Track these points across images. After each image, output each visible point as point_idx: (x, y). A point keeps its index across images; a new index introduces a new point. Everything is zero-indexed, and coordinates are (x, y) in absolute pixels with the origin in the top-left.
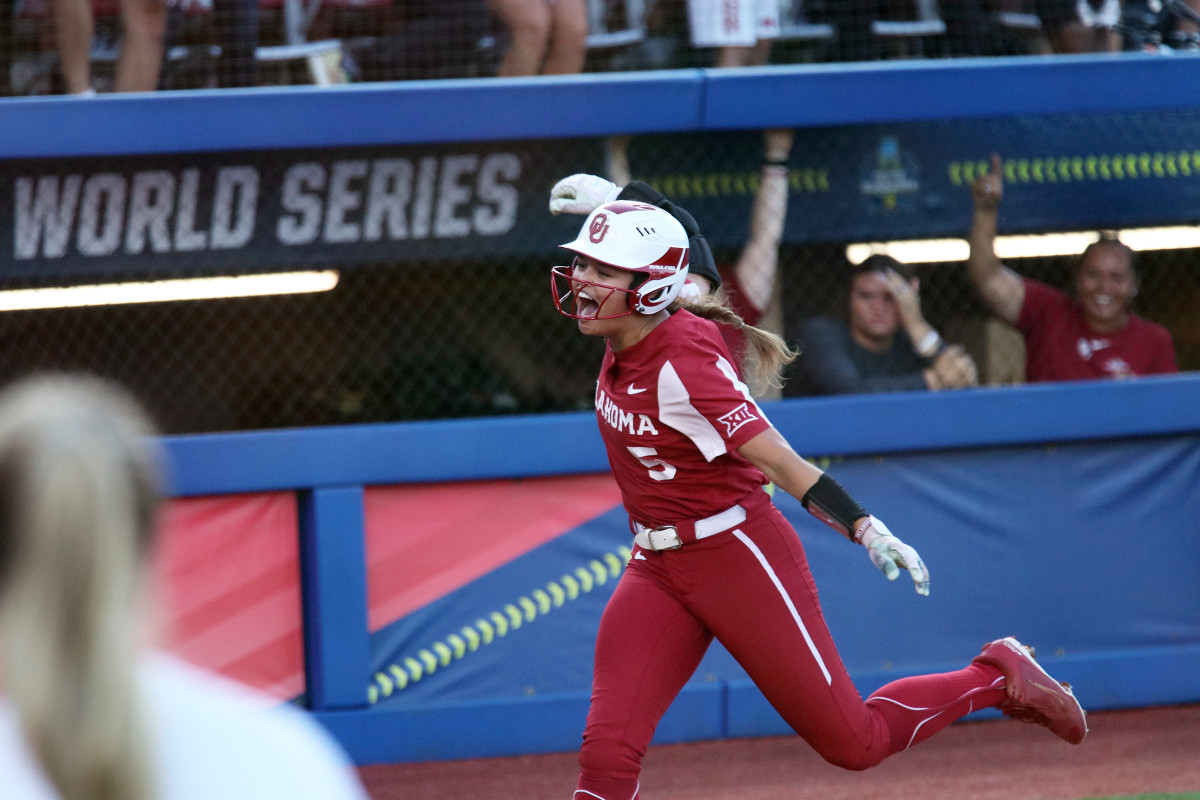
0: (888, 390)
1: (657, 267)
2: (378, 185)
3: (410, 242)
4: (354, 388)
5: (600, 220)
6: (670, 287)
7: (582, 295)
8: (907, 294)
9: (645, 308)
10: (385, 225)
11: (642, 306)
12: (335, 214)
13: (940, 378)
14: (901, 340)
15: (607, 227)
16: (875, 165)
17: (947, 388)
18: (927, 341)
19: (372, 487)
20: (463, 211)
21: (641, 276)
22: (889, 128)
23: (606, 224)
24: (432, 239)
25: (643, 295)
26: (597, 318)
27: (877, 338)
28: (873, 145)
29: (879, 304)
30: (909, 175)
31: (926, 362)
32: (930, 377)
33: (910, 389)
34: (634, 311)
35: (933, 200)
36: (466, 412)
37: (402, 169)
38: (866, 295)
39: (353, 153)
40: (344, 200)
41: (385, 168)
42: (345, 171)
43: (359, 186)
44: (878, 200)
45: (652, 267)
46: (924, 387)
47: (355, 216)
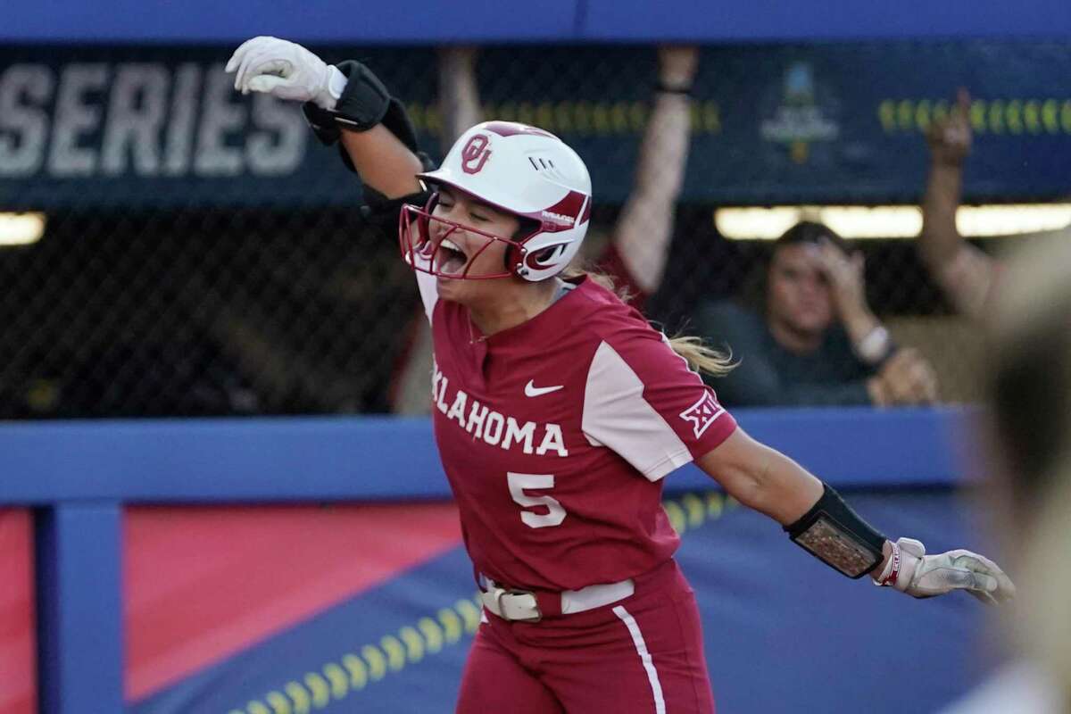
0: (820, 403)
1: (552, 215)
2: (121, 100)
3: (162, 180)
4: (52, 374)
5: (478, 144)
6: (565, 246)
7: (446, 244)
8: (847, 274)
9: (530, 270)
10: (129, 153)
11: (526, 267)
12: (64, 136)
13: (889, 390)
14: (836, 338)
15: (488, 153)
16: (780, 101)
17: (898, 403)
18: (872, 339)
19: (137, 506)
20: (234, 140)
21: (529, 225)
22: (801, 49)
23: (486, 148)
24: (191, 177)
25: (530, 251)
26: (464, 276)
27: (803, 333)
28: (779, 73)
29: (809, 288)
30: (827, 117)
31: (867, 369)
32: (876, 388)
33: (848, 403)
34: (515, 273)
35: (856, 151)
36: (198, 411)
37: (154, 79)
38: (792, 274)
39: (89, 53)
40: (75, 118)
41: (131, 76)
42: (78, 78)
43: (97, 99)
44: (783, 148)
45: (546, 214)
46: (867, 402)
47: (91, 140)
